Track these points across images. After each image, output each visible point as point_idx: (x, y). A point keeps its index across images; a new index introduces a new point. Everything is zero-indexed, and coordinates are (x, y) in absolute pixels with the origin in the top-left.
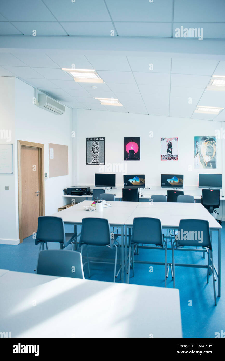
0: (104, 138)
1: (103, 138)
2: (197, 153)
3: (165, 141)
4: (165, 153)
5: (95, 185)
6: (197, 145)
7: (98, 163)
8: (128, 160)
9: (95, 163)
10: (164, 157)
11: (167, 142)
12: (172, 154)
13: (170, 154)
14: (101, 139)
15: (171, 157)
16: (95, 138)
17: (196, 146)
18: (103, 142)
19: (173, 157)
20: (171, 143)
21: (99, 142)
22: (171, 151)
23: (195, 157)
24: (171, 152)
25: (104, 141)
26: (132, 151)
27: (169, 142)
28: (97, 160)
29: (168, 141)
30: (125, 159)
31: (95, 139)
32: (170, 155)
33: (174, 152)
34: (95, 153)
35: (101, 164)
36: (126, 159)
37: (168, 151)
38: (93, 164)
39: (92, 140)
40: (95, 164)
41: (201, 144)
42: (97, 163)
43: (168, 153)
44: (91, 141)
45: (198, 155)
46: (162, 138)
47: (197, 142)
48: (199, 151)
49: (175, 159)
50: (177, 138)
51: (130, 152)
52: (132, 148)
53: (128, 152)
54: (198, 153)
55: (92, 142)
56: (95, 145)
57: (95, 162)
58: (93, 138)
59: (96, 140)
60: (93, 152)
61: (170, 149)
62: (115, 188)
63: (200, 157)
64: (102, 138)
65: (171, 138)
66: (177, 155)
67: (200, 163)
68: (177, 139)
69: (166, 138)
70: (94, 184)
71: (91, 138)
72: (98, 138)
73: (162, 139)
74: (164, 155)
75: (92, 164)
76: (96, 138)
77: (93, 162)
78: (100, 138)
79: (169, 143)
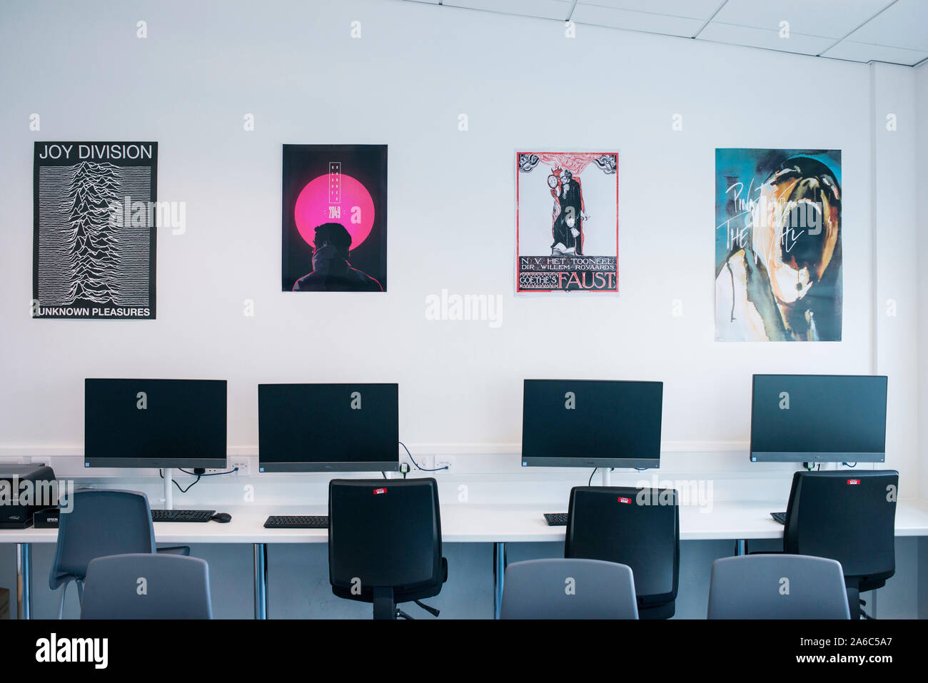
0: (155, 145)
1: (147, 144)
2: (729, 246)
3: (543, 170)
4: (541, 244)
5: (87, 454)
6: (732, 202)
7: (111, 305)
8: (305, 287)
9: (90, 305)
10: (537, 269)
11: (554, 182)
12: (586, 251)
13: (572, 250)
14: (133, 152)
15: (579, 273)
16: (89, 144)
17: (727, 206)
18: (148, 169)
19: (589, 274)
20: (575, 186)
21: (118, 171)
22: (575, 233)
23: (717, 275)
24: (579, 239)
25: (152, 163)
26: (334, 233)
27: (565, 181)
28: (104, 287)
29: (556, 173)
30: (288, 285)
31: (91, 152)
32: (569, 256)
33: (596, 244)
34: (88, 244)
35: (131, 312)
36: (296, 285)
37: (562, 233)
38: (78, 312)
39: (74, 160)
40: (90, 317)
41: (755, 196)
42: (102, 307)
43: (561, 247)
44: (63, 162)
45: (737, 260)
46: (520, 155)
47: (732, 180)
48: (741, 236)
49: (600, 283)
50: (615, 156)
51: (319, 240)
52: (335, 213)
53: (309, 237)
54: (736, 248)
55: (75, 171)
56: (91, 189)
57: (92, 298)
58: (76, 144)
59: (97, 160)
60: (81, 233)
61: (571, 222)
62: (222, 470)
63: (749, 270)
64: (139, 144)
65: (577, 156)
66: (614, 261)
67: (747, 311)
68: (610, 162)
69: (548, 155)
70: (78, 447)
71: (67, 144)
72: (111, 144)
73: (525, 161)
74: (532, 259)
75: (73, 317)
76: (100, 145)
77: (79, 304)
78: (127, 144)
79: (567, 188)
